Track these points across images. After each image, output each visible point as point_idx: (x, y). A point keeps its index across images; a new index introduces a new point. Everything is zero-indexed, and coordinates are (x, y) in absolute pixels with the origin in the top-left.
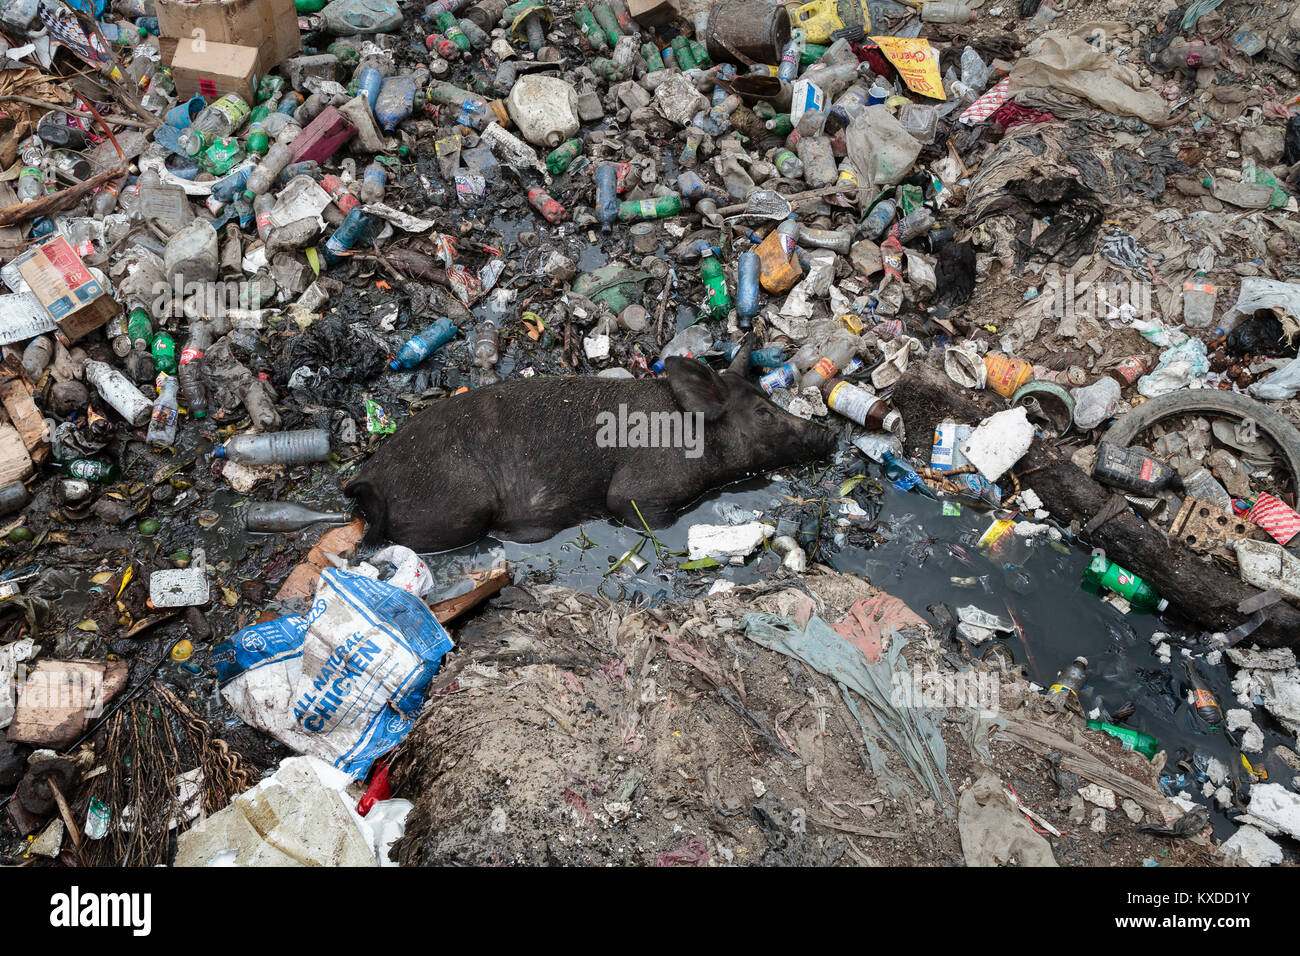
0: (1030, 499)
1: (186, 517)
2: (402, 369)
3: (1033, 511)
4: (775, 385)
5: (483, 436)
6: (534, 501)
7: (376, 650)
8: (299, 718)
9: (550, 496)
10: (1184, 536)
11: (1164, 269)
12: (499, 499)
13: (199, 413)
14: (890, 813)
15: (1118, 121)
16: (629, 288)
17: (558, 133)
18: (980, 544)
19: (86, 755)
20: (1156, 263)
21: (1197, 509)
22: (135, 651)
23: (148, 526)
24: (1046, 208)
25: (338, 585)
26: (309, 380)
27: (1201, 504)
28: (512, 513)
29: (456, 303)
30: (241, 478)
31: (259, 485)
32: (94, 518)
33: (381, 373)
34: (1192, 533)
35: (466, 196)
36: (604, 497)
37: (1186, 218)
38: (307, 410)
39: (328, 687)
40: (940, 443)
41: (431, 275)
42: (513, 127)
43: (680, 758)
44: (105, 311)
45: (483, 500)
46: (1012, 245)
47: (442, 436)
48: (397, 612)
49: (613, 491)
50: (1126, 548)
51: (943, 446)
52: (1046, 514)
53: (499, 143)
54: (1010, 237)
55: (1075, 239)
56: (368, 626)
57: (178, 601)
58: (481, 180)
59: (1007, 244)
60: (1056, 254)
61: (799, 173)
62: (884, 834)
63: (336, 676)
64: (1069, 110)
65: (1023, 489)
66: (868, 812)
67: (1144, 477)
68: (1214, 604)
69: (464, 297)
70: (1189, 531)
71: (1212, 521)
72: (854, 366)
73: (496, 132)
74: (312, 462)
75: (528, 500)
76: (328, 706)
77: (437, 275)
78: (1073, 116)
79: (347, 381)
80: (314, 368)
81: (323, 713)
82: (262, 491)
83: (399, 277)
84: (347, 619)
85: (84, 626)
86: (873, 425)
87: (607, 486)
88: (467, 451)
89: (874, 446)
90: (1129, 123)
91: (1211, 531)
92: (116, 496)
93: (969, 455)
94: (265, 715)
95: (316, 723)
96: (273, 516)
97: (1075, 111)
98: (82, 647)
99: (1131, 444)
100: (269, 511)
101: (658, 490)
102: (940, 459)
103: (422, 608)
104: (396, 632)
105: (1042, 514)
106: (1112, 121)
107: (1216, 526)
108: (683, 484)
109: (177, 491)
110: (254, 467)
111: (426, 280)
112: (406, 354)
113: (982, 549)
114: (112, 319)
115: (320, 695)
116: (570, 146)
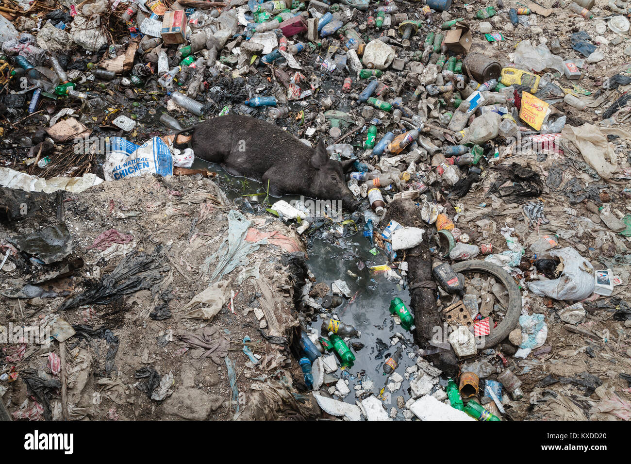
0: (404, 266)
1: (147, 107)
2: (249, 105)
3: (402, 270)
4: (355, 177)
5: (240, 131)
6: (239, 160)
7: (148, 166)
8: (113, 171)
9: (245, 162)
10: (448, 314)
11: (545, 227)
12: (229, 152)
13: (180, 83)
14: (195, 273)
15: (587, 167)
16: (343, 123)
17: (373, 64)
18: (371, 268)
19: (60, 148)
20: (543, 222)
21: (460, 307)
22: (98, 132)
23: (135, 104)
24: (517, 179)
25: (155, 143)
26: (218, 92)
27: (462, 306)
28: (230, 160)
29: (284, 96)
30: (171, 106)
31: (174, 111)
32: (123, 93)
33: (241, 103)
34: (452, 315)
35: (324, 68)
36: (263, 173)
37: (577, 216)
38: (208, 99)
39: (127, 168)
40: (389, 227)
41: (285, 83)
42: (360, 56)
43: (159, 222)
44: (179, 40)
45: (222, 149)
46: (491, 184)
47: (227, 123)
48: (163, 160)
49: (266, 173)
50: (418, 300)
51: (390, 229)
52: (405, 274)
53: (351, 58)
54: (493, 181)
55: (517, 195)
56: (153, 159)
57: (120, 125)
58: (334, 67)
59: (489, 182)
60: (504, 196)
61: (447, 122)
62: (185, 276)
63: (131, 166)
64: (570, 153)
65: (405, 261)
66: (189, 268)
67: (449, 283)
68: (425, 336)
69: (290, 96)
70: (451, 314)
71: (461, 315)
72: (389, 188)
73: (352, 53)
74: (195, 114)
75: (238, 158)
76: (123, 173)
77: (286, 84)
78: (570, 156)
79: (228, 98)
80: (222, 89)
81: (121, 174)
82: (173, 113)
83: (274, 78)
84: (149, 153)
85: (94, 118)
86: (373, 208)
87: (266, 170)
88: (232, 133)
89: (368, 216)
90: (591, 171)
91: (458, 318)
92: (136, 91)
93: (393, 236)
94: (108, 166)
95: (117, 176)
96: (167, 120)
97: (572, 155)
98: (87, 122)
99: (461, 272)
100: (168, 118)
101: (280, 181)
102: (386, 233)
103: (171, 164)
104: (157, 165)
105: (404, 273)
106: (585, 167)
107: (462, 317)
108: (290, 185)
109: (152, 99)
110: (177, 105)
111: (282, 84)
112: (252, 101)
113: (370, 269)
114: (181, 44)
115: (123, 168)
116: (375, 72)
